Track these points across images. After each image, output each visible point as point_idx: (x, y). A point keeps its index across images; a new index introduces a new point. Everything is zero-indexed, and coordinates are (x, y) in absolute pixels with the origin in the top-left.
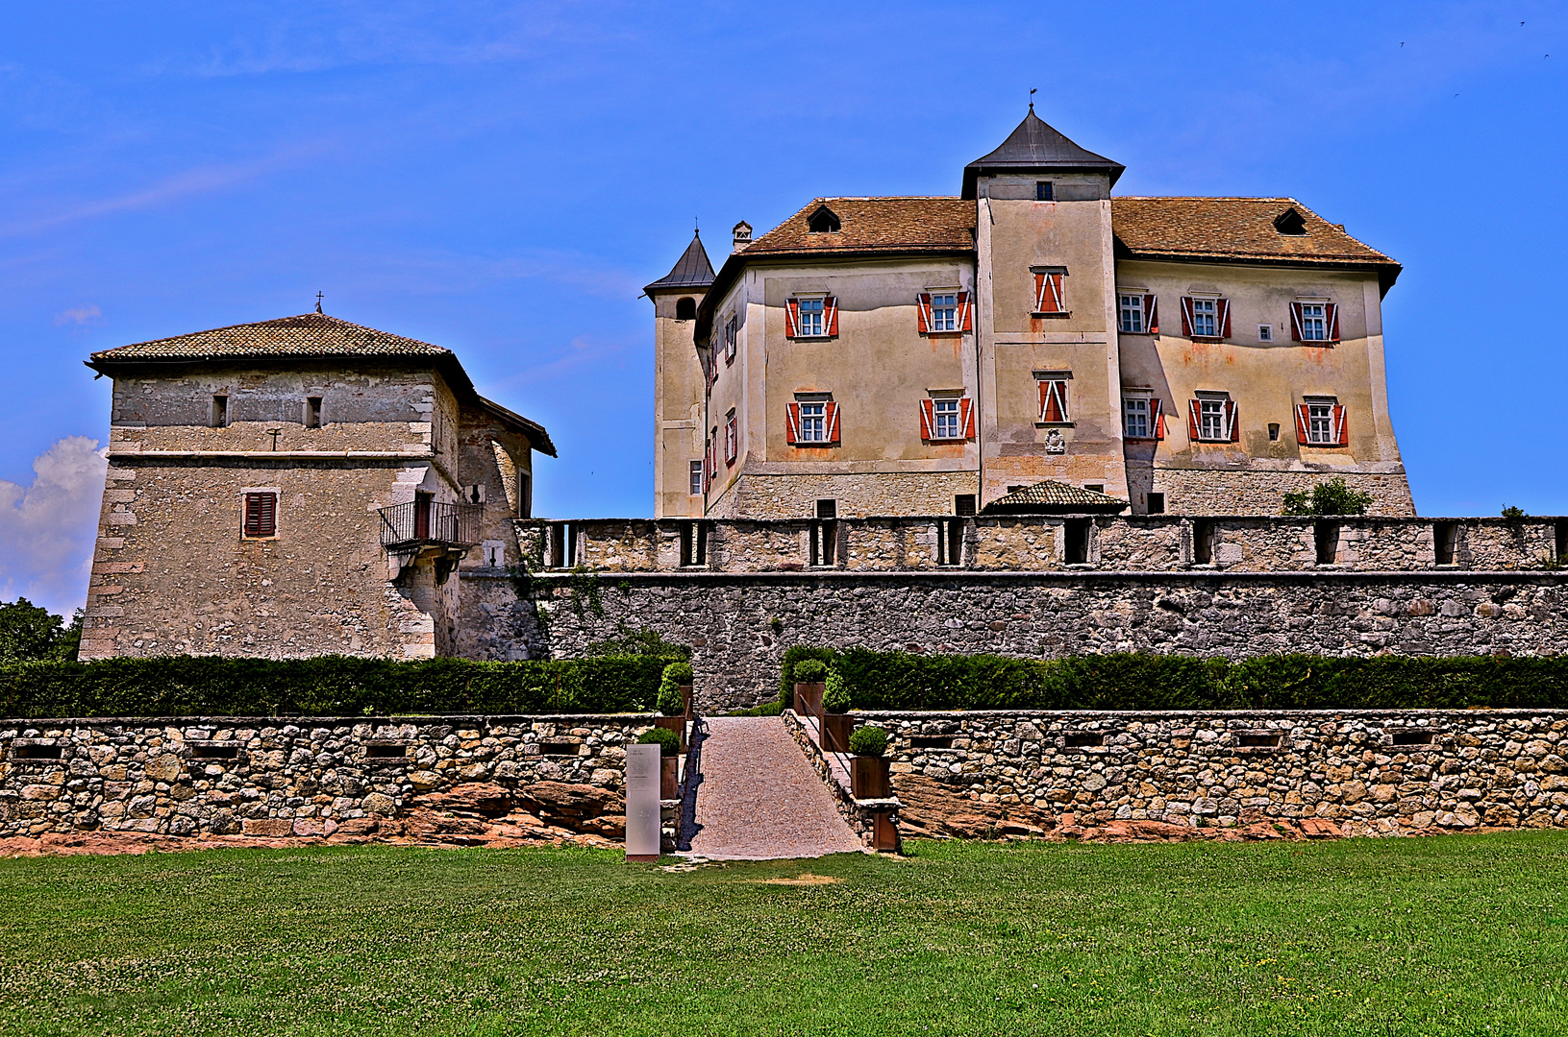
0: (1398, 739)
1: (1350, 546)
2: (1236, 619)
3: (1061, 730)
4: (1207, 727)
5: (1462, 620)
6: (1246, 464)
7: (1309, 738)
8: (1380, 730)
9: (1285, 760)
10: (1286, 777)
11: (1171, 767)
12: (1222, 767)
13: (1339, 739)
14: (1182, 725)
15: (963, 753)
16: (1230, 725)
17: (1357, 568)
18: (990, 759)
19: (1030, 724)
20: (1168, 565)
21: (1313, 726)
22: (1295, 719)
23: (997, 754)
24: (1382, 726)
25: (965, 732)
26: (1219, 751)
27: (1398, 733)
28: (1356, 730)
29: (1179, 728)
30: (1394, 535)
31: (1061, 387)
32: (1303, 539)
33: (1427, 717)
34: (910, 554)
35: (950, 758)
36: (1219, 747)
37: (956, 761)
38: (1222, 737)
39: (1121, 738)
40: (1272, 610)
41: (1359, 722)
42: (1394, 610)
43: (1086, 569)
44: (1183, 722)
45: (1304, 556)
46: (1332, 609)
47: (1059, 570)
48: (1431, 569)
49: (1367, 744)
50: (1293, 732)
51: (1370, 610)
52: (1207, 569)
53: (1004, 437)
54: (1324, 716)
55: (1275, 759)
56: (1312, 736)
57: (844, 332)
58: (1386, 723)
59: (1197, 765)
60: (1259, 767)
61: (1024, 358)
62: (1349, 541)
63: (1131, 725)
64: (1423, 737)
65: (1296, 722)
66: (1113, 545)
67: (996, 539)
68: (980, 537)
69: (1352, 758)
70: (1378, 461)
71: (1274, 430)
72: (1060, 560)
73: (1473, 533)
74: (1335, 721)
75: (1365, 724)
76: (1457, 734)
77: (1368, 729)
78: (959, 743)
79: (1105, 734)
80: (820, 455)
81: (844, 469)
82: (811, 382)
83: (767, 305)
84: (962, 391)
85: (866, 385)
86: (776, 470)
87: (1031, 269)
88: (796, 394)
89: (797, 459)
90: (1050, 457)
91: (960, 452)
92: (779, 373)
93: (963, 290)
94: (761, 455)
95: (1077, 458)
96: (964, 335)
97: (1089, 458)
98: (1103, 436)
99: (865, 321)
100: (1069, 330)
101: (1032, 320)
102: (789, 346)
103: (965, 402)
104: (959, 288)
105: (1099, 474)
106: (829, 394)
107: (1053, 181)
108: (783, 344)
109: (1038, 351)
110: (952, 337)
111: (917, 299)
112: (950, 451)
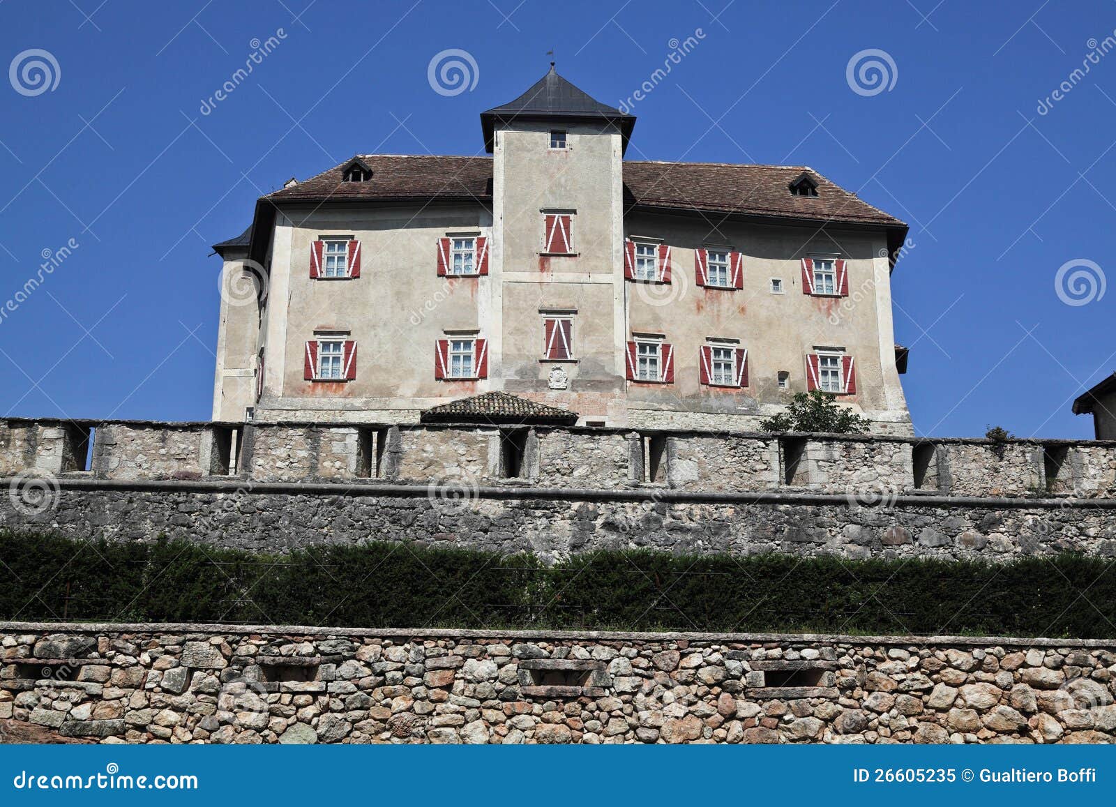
0: (774, 678)
1: (819, 466)
2: (688, 544)
3: (254, 656)
4: (482, 655)
5: (941, 550)
6: (755, 410)
7: (637, 674)
8: (746, 665)
9: (599, 708)
10: (599, 733)
11: (421, 716)
12: (502, 717)
13: (684, 675)
14: (443, 651)
15: (95, 688)
16: (518, 652)
17: (826, 490)
18: (138, 698)
19: (205, 645)
20: (616, 482)
21: (645, 657)
22: (615, 644)
23: (151, 690)
24: (748, 658)
25: (103, 656)
26: (498, 692)
27: (773, 668)
28: (709, 664)
29: (439, 655)
30: (867, 455)
31: (567, 324)
32: (766, 456)
33: (818, 645)
34: (325, 464)
35: (75, 696)
36: (499, 686)
37: (83, 701)
38: (503, 669)
39: (347, 668)
40: (730, 534)
41: (715, 651)
42: (867, 538)
43: (522, 485)
44: (445, 647)
45: (765, 476)
46: (797, 535)
47: (493, 486)
48: (908, 494)
49: (726, 684)
50: (612, 664)
51: (839, 537)
52: (657, 488)
53: (509, 373)
54: (661, 641)
55: (584, 706)
56: (640, 671)
57: (366, 274)
58: (755, 654)
59: (462, 713)
60: (558, 716)
61: (532, 297)
62: (818, 461)
63: (364, 649)
64: (808, 676)
65: (619, 650)
66: (553, 459)
67: (423, 450)
68: (405, 447)
69: (703, 707)
70: (885, 409)
71: (783, 376)
72: (494, 475)
73: (953, 455)
74: (678, 649)
75: (724, 654)
76: (861, 671)
77: (728, 663)
78: (90, 673)
79: (321, 663)
80: (335, 392)
81: (357, 405)
82: (332, 322)
83: (293, 247)
84: (477, 332)
85: (385, 325)
86: (292, 406)
87: (541, 211)
88: (316, 333)
89: (313, 394)
90: (553, 394)
91: (473, 391)
92: (300, 311)
93: (482, 235)
94: (278, 390)
95: (580, 395)
96: (481, 278)
97: (592, 395)
98: (607, 375)
99: (387, 264)
100: (576, 271)
101: (539, 261)
102: (311, 286)
103: (480, 343)
104: (478, 233)
105: (601, 412)
106: (348, 332)
107: (567, 130)
108: (306, 284)
109: (546, 290)
110: (468, 281)
111: (438, 243)
112: (463, 389)
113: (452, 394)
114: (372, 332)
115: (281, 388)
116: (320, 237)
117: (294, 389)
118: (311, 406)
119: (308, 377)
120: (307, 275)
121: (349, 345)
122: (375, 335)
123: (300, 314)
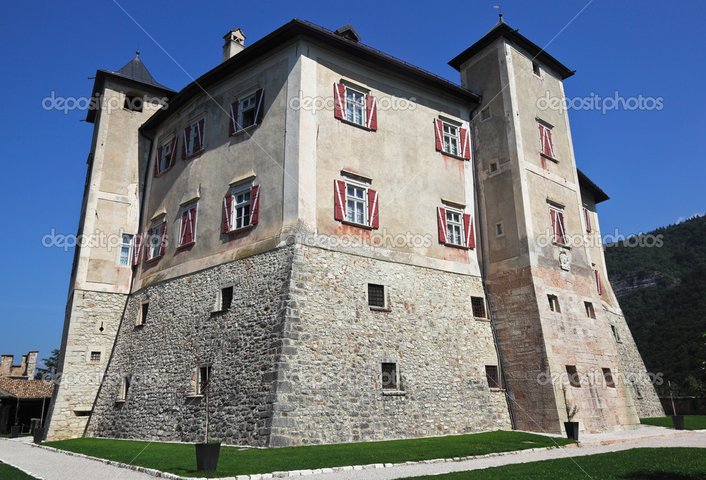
31: (561, 217)
57: (382, 130)
61: (541, 187)
70: (616, 307)
81: (385, 256)
82: (355, 166)
83: (318, 82)
84: (464, 207)
85: (399, 182)
87: (536, 119)
88: (343, 173)
90: (563, 273)
91: (466, 258)
92: (327, 148)
93: (463, 127)
94: (312, 226)
95: (576, 278)
96: (465, 162)
97: (581, 278)
98: (584, 263)
99: (396, 126)
100: (559, 175)
101: (542, 159)
102: (337, 126)
103: (466, 217)
104: (460, 124)
105: (588, 293)
106: (369, 181)
107: (540, 65)
108: (332, 123)
109: (547, 184)
110: (457, 161)
111: (434, 122)
112: (459, 256)
113: (452, 258)
114: (389, 187)
115: (315, 224)
116: (342, 81)
117: (326, 228)
118: (345, 249)
119: (339, 218)
120: (331, 114)
121: (371, 193)
122: (392, 190)
123: (327, 150)
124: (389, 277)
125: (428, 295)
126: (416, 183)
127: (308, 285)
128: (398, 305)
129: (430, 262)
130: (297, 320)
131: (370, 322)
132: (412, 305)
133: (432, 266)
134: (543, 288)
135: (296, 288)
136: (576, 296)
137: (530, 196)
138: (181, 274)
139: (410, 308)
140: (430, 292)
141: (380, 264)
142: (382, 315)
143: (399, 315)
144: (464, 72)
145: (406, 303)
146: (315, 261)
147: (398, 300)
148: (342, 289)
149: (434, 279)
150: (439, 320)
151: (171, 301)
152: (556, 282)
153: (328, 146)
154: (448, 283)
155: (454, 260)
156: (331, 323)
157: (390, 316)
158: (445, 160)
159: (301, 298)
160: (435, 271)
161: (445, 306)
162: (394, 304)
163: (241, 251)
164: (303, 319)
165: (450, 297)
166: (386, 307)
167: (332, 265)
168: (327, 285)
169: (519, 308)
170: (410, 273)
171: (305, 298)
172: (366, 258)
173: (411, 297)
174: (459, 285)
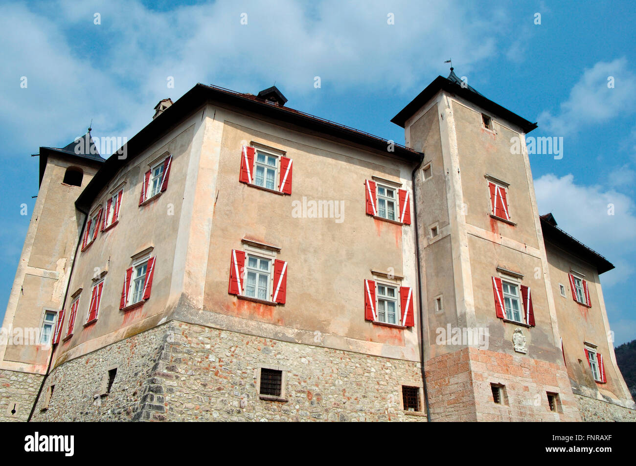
57: (296, 193)
61: (490, 254)
80: (263, 315)
81: (290, 336)
82: (261, 234)
83: (224, 145)
84: (401, 279)
85: (315, 251)
86: (214, 322)
87: (485, 177)
88: (244, 242)
89: (239, 314)
90: (517, 357)
91: (400, 340)
92: (227, 215)
93: (403, 188)
94: (198, 301)
95: (536, 362)
96: (404, 228)
97: (545, 364)
98: (550, 345)
99: (317, 190)
100: (516, 239)
101: (491, 221)
102: (241, 191)
103: (404, 291)
104: (400, 185)
105: (554, 382)
106: (278, 250)
107: (492, 118)
108: (235, 188)
109: (498, 250)
110: (394, 226)
111: (365, 184)
112: (392, 337)
113: (382, 340)
114: (303, 257)
115: (201, 298)
116: (252, 143)
117: (216, 303)
118: (238, 327)
119: (233, 292)
120: (236, 178)
121: (279, 264)
122: (306, 261)
123: (226, 217)
124: (291, 361)
125: (341, 383)
126: (337, 252)
127: (181, 369)
128: (299, 395)
129: (349, 343)
130: (159, 408)
131: (257, 414)
132: (318, 395)
133: (351, 348)
134: (486, 375)
135: (165, 371)
136: (535, 385)
137: (471, 265)
138: (82, 354)
139: (314, 398)
140: (346, 379)
141: (282, 346)
142: (275, 406)
143: (297, 407)
144: (408, 129)
145: (309, 392)
146: (194, 340)
147: (300, 388)
148: (225, 374)
149: (353, 364)
150: (354, 413)
151: (69, 383)
152: (506, 368)
153: (228, 212)
154: (373, 370)
155: (384, 341)
156: (204, 413)
157: (285, 407)
158: (378, 226)
159: (169, 383)
160: (355, 355)
161: (364, 397)
162: (293, 393)
163: (131, 328)
164: (168, 407)
165: (373, 385)
166: (283, 396)
167: (217, 346)
168: (207, 369)
169: (456, 401)
170: (320, 357)
171: (174, 383)
172: (263, 339)
173: (317, 385)
174: (388, 371)
